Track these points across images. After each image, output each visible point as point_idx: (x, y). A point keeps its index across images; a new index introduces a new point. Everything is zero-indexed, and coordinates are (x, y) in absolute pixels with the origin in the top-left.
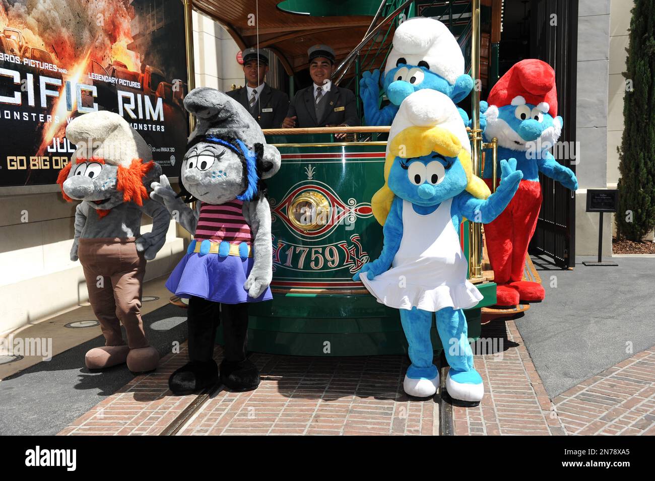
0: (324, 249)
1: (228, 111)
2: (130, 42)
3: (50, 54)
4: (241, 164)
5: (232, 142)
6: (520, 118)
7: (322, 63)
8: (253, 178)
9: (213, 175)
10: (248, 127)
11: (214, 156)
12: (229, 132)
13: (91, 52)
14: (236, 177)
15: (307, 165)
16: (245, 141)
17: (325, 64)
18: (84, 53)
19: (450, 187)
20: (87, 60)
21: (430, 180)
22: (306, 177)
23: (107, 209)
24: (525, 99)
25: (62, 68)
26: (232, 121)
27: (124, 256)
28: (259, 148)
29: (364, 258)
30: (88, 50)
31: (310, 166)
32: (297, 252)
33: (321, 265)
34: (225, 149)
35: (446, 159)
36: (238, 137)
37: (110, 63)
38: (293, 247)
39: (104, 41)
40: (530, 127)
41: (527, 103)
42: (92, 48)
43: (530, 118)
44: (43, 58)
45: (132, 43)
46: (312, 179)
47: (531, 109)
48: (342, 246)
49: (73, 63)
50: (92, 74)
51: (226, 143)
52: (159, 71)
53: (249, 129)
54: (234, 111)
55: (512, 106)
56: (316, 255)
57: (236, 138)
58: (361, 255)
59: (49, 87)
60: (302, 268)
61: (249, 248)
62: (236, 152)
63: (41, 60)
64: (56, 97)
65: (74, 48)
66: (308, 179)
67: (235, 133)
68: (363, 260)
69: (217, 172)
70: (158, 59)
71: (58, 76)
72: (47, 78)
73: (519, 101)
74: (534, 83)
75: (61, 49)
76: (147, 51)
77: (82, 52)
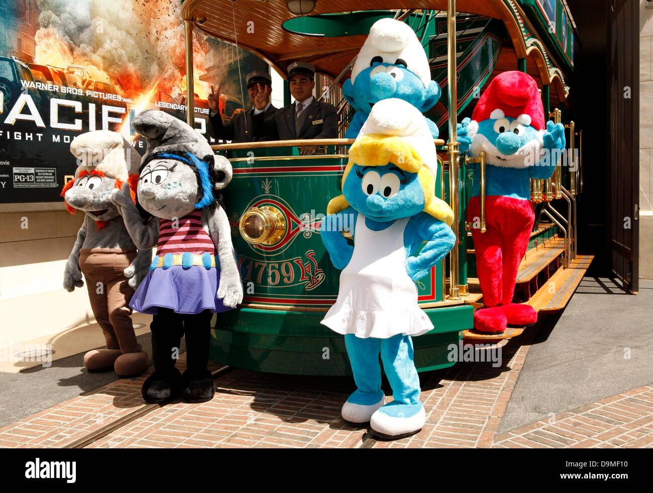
0: (280, 265)
1: (176, 128)
2: (203, 73)
3: (115, 86)
4: (194, 175)
5: (183, 156)
6: (498, 132)
7: (301, 80)
8: (207, 186)
9: (169, 187)
10: (197, 141)
11: (167, 170)
12: (179, 147)
13: (159, 84)
14: (191, 187)
15: (264, 179)
16: (195, 153)
17: (304, 81)
18: (152, 84)
19: (404, 203)
20: (154, 90)
21: (382, 193)
22: (263, 191)
23: (105, 220)
24: (504, 111)
25: (127, 98)
26: (181, 137)
27: (118, 266)
28: (209, 160)
29: (320, 275)
30: (155, 82)
31: (267, 179)
32: (256, 267)
33: (277, 280)
34: (177, 161)
35: (405, 174)
36: (188, 150)
37: (180, 92)
38: (252, 262)
39: (174, 73)
40: (506, 140)
41: (506, 116)
42: (160, 79)
43: (509, 131)
44: (107, 90)
45: (205, 75)
46: (269, 193)
47: (511, 122)
48: (298, 262)
49: (139, 94)
50: (159, 102)
51: (177, 157)
52: (234, 99)
53: (197, 143)
54: (181, 128)
55: (491, 120)
56: (273, 271)
57: (186, 151)
58: (316, 272)
59: (111, 114)
60: (260, 283)
61: (213, 258)
62: (187, 164)
63: (104, 91)
64: (119, 124)
65: (140, 80)
66: (265, 194)
67: (185, 147)
68: (318, 276)
69: (172, 183)
70: (234, 88)
71: (123, 105)
72: (111, 107)
73: (497, 114)
74: (508, 94)
75: (126, 81)
76: (222, 81)
77: (149, 83)
